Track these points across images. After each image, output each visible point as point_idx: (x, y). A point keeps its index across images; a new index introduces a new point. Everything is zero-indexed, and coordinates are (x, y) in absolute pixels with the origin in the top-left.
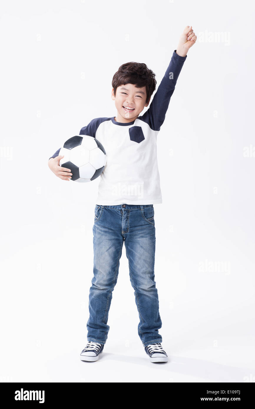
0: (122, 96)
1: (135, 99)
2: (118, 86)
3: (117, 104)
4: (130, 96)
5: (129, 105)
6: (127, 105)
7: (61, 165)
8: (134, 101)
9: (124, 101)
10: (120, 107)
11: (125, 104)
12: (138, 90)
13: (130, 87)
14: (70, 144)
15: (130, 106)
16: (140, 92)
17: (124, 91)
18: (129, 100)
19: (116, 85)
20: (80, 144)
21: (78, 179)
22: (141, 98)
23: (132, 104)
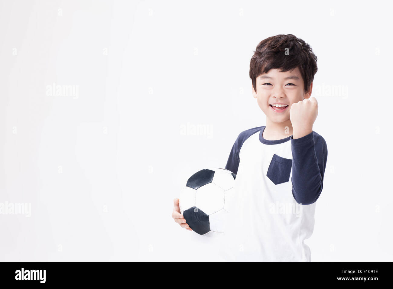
0: (266, 89)
1: (287, 90)
2: (258, 76)
3: (260, 103)
4: (277, 87)
5: (277, 101)
6: (275, 102)
7: (182, 213)
8: (284, 93)
9: (269, 96)
10: (265, 106)
11: (272, 101)
12: (287, 74)
13: (275, 74)
14: (196, 181)
15: (279, 101)
16: (291, 78)
17: (267, 81)
18: (276, 92)
19: (254, 74)
20: (210, 180)
21: (207, 232)
22: (295, 86)
23: (282, 98)
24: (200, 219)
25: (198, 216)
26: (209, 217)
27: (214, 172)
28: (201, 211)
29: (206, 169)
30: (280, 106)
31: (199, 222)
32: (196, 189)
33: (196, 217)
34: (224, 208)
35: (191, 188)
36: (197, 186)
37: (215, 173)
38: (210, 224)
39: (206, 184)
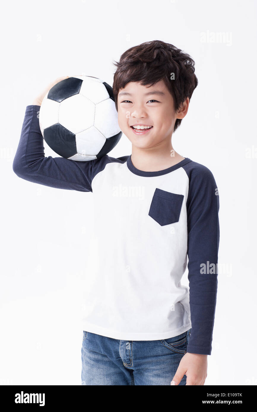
1: (149, 108)
4: (138, 104)
6: (136, 123)
8: (145, 112)
10: (126, 128)
16: (154, 93)
20: (77, 91)
21: (74, 155)
22: (160, 104)
23: (143, 118)
24: (64, 138)
25: (62, 135)
26: (76, 136)
27: (81, 81)
28: (66, 129)
29: (72, 78)
30: (142, 128)
31: (63, 142)
32: (60, 102)
33: (60, 136)
34: (94, 126)
35: (54, 101)
36: (60, 98)
37: (83, 82)
38: (77, 145)
39: (72, 96)
